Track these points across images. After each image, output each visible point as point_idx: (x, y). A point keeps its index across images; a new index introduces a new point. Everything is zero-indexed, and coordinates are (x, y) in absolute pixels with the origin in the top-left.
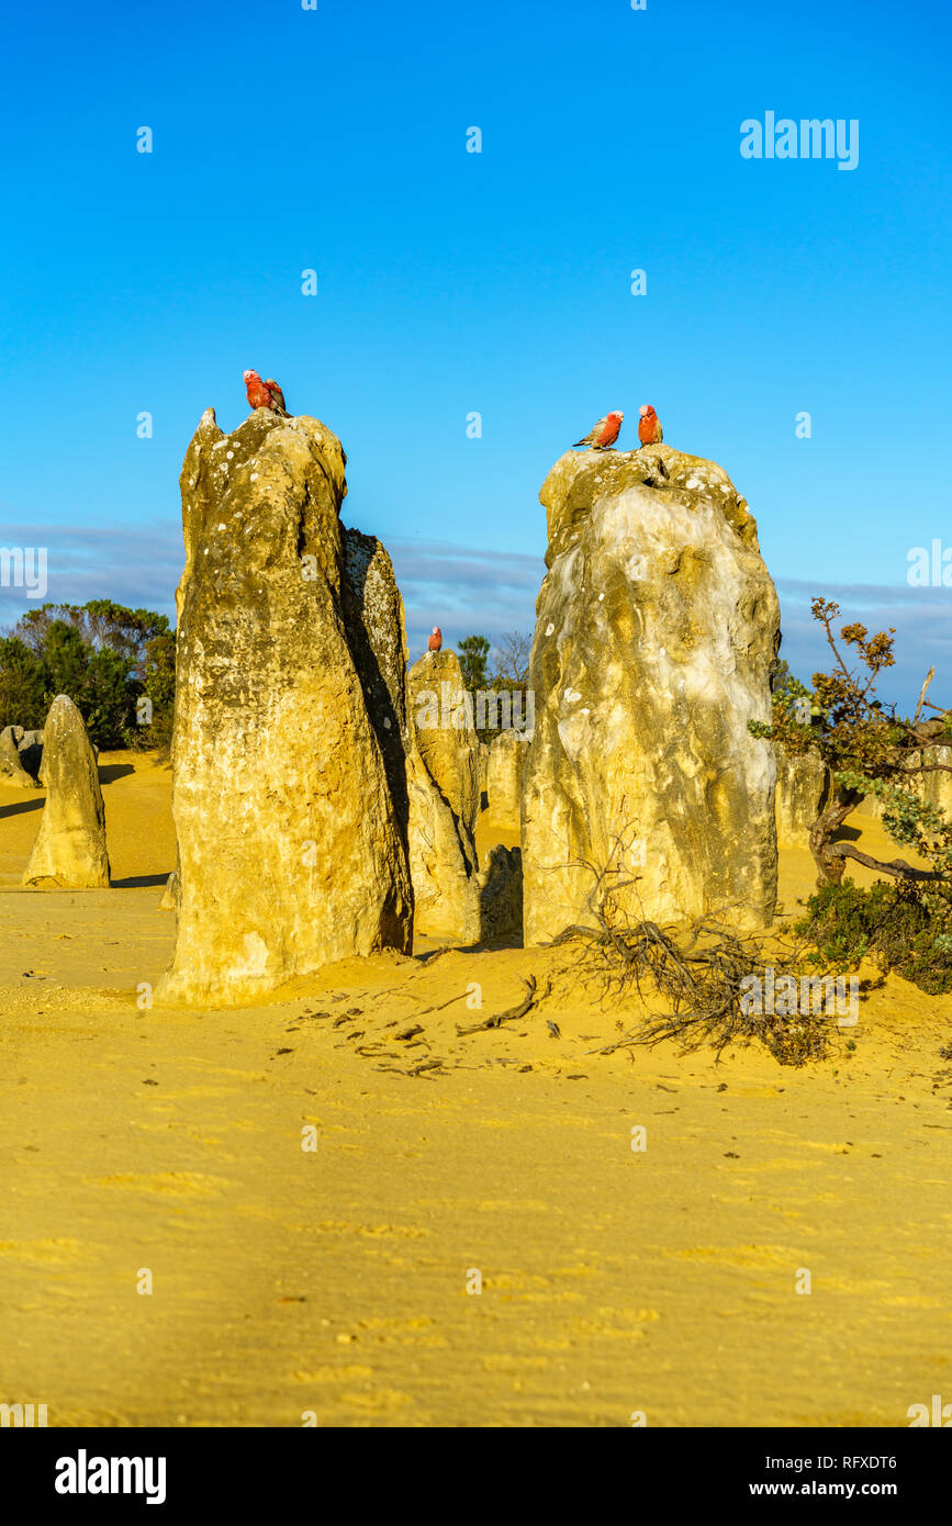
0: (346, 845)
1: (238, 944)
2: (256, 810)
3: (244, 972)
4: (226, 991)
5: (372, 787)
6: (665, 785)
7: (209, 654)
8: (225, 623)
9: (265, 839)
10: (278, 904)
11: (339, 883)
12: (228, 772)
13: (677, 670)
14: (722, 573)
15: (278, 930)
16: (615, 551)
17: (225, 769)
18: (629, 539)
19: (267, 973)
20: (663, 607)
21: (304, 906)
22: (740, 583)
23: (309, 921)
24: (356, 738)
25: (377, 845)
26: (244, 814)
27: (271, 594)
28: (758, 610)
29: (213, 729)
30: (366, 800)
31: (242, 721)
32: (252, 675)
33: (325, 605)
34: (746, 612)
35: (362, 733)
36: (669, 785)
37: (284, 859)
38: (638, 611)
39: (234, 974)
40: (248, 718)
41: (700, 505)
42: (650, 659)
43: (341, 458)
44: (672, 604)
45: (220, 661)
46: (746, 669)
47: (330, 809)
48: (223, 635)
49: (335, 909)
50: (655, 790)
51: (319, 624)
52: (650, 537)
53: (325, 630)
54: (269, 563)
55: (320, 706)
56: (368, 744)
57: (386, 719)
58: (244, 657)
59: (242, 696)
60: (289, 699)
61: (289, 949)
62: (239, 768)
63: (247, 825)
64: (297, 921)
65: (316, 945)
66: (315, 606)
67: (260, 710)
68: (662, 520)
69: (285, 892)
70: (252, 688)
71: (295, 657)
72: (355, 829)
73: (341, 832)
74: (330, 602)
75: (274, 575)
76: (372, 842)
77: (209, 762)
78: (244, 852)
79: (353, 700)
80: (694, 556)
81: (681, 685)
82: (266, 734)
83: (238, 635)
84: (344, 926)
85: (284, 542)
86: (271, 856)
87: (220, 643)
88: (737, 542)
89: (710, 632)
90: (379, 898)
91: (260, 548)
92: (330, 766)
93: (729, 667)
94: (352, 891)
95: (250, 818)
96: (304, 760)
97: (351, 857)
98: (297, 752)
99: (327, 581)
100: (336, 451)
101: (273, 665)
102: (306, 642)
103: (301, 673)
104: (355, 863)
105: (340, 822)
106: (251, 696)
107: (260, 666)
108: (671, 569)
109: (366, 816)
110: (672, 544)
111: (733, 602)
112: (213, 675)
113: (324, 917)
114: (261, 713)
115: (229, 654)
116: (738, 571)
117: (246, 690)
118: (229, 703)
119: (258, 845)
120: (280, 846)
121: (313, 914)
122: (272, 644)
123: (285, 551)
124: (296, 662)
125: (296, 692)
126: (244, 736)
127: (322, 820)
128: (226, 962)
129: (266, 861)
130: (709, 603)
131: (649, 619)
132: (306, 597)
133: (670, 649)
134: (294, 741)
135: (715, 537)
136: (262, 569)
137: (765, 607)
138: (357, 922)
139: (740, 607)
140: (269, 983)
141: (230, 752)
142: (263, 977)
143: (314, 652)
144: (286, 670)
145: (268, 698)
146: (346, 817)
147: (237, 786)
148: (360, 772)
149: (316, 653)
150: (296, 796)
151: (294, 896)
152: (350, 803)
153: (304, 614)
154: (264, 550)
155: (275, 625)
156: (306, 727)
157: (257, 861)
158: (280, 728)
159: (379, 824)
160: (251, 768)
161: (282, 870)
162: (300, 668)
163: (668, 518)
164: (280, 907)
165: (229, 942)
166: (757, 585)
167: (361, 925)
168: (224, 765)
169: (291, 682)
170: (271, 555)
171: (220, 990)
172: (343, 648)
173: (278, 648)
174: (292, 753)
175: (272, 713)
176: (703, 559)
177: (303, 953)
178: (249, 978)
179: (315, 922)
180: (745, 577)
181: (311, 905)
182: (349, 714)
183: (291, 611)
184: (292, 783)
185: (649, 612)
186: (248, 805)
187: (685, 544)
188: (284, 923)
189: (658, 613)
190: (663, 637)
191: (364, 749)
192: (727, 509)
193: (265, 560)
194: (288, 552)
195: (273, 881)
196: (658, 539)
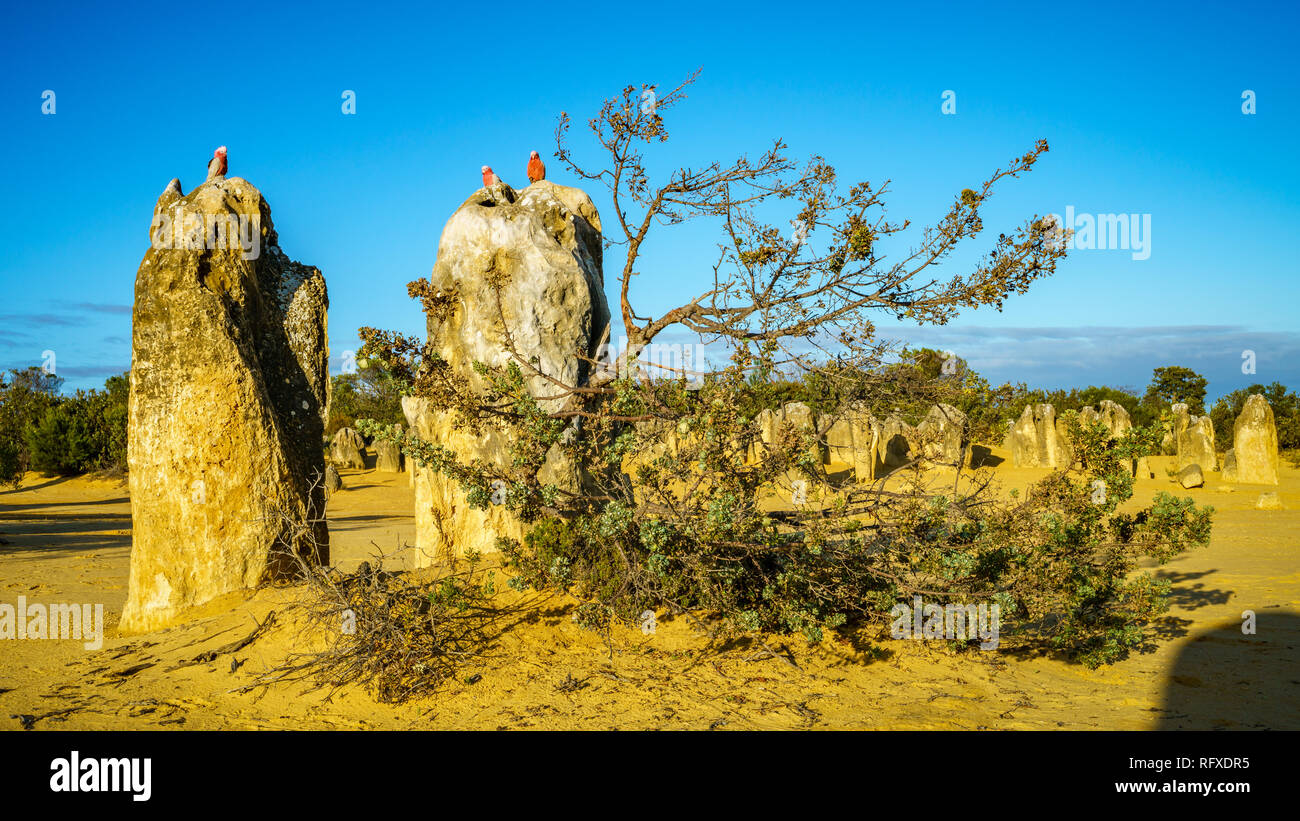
0: (236, 502)
1: (152, 583)
2: (166, 478)
3: (156, 605)
4: (145, 620)
5: (264, 454)
6: (485, 441)
7: (139, 360)
8: (147, 335)
9: (172, 500)
10: (180, 550)
11: (233, 530)
12: (149, 450)
13: (491, 348)
14: (532, 268)
15: (180, 570)
16: (447, 258)
17: (147, 446)
18: (457, 247)
19: (169, 606)
20: (481, 299)
21: (201, 551)
22: (549, 275)
23: (206, 563)
24: (246, 417)
25: (270, 499)
26: (158, 481)
27: (172, 310)
28: (567, 296)
29: (141, 415)
30: (256, 466)
31: (157, 409)
32: (161, 373)
33: (217, 316)
34: (555, 298)
35: (252, 413)
36: (487, 442)
37: (185, 515)
38: (464, 303)
39: (150, 606)
40: (161, 407)
41: (519, 216)
42: (470, 340)
43: (257, 206)
44: (488, 296)
45: (145, 364)
46: (551, 344)
47: (222, 474)
48: (145, 345)
49: (227, 552)
50: (477, 446)
51: (209, 331)
52: (470, 243)
53: (214, 335)
54: (172, 287)
55: (213, 395)
56: (259, 422)
57: (304, 402)
58: (157, 361)
59: (156, 390)
60: (188, 390)
61: (190, 585)
62: (155, 446)
63: (160, 490)
64: (196, 562)
65: (210, 582)
66: (206, 317)
67: (167, 400)
68: (480, 229)
69: (186, 541)
70: (162, 384)
71: (190, 358)
72: (245, 489)
73: (232, 490)
74: (222, 313)
75: (174, 296)
76: (263, 498)
77: (138, 442)
78: (157, 510)
79: (243, 388)
80: (507, 256)
81: (495, 360)
82: (172, 418)
83: (154, 344)
84: (233, 566)
85: (185, 269)
86: (176, 512)
87: (143, 350)
88: (551, 242)
89: (517, 315)
90: (267, 542)
91: (165, 276)
92: (221, 440)
93: (532, 343)
94: (243, 537)
95: (162, 484)
96: (200, 438)
97: (242, 511)
98: (192, 430)
99: (226, 299)
100: (254, 201)
101: (175, 365)
102: (199, 346)
103: (196, 369)
104: (246, 515)
105: (230, 484)
106: (162, 390)
107: (167, 366)
108: (486, 267)
109: (257, 479)
110: (488, 248)
111: (540, 291)
112: (141, 376)
113: (217, 559)
114: (168, 403)
115: (148, 359)
116: (547, 266)
117: (158, 386)
118: (151, 396)
119: (167, 504)
120: (182, 504)
121: (209, 557)
122: (173, 348)
123: (187, 276)
124: (192, 361)
125: (193, 385)
126: (159, 421)
127: (214, 483)
128: (145, 597)
129: (172, 517)
130: (518, 292)
131: (470, 309)
132: (198, 311)
133: (485, 331)
134: (191, 423)
135: (526, 239)
136: (167, 291)
137: (574, 292)
138: (245, 562)
139: (548, 294)
140: (170, 613)
141: (150, 434)
142: (166, 608)
143: (207, 352)
144: (185, 367)
145: (173, 390)
146: (236, 480)
147: (154, 459)
148: (250, 444)
149: (208, 354)
150: (192, 465)
151: (193, 544)
152: (240, 469)
153: (197, 324)
154: (168, 277)
155: (175, 334)
156: (200, 411)
157: (165, 518)
158: (181, 412)
159: (271, 483)
160: (163, 446)
161: (183, 524)
162: (195, 366)
163: (485, 227)
164: (182, 553)
165: (147, 581)
166: (565, 276)
167: (249, 564)
168: (147, 444)
169: (189, 377)
170: (174, 281)
171: (140, 619)
172: (232, 348)
173: (178, 351)
174: (190, 432)
175: (176, 402)
176: (515, 257)
177: (201, 588)
178: (158, 609)
179: (210, 563)
180: (553, 270)
181: (207, 550)
182: (238, 399)
183: (186, 322)
184: (189, 455)
185: (471, 303)
186: (160, 474)
187: (498, 247)
188: (185, 565)
189: (476, 304)
190: (480, 322)
191: (254, 426)
192: (548, 218)
193: (168, 284)
194: (189, 277)
195: (176, 533)
196: (476, 245)
